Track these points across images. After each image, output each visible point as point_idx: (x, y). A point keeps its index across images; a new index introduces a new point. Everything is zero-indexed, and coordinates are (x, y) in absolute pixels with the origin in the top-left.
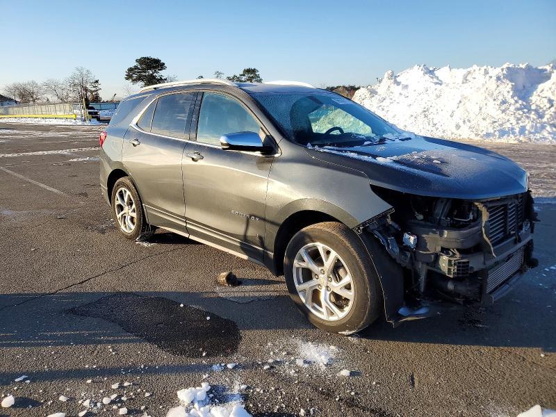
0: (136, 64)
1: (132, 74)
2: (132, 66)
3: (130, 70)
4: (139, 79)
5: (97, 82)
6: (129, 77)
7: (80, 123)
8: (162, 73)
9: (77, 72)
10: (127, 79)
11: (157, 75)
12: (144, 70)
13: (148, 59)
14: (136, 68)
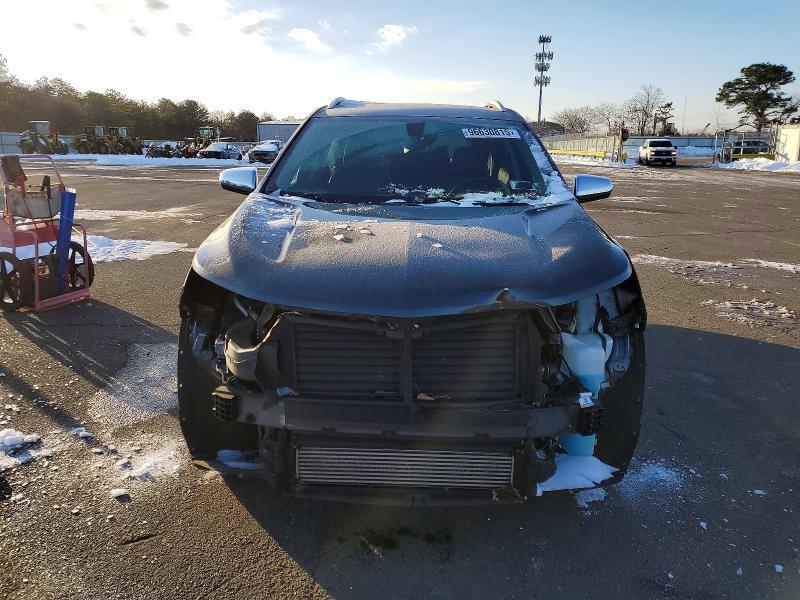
0: (740, 75)
1: (729, 93)
2: (732, 79)
3: (728, 85)
4: (740, 99)
5: (669, 105)
6: (723, 96)
7: (607, 163)
8: (786, 90)
9: (643, 92)
10: (718, 100)
11: (774, 93)
12: (752, 85)
13: (763, 66)
14: (739, 81)
